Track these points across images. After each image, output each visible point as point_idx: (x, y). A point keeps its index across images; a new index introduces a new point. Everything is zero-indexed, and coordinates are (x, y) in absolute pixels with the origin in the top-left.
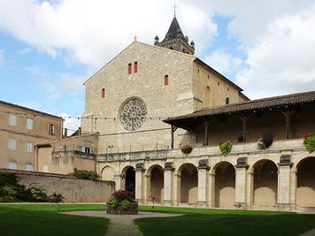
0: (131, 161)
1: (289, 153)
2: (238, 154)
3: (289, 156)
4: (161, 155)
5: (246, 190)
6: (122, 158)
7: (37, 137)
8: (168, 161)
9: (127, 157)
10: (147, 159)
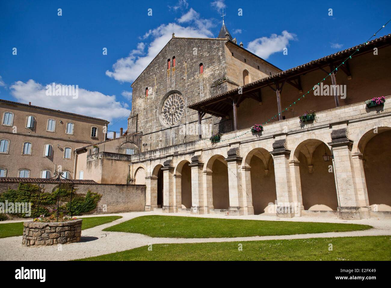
0: (160, 158)
1: (344, 126)
2: (274, 137)
3: (344, 131)
4: (190, 148)
5: (289, 187)
6: (153, 156)
7: (78, 142)
8: (196, 154)
9: (158, 154)
10: (176, 155)
